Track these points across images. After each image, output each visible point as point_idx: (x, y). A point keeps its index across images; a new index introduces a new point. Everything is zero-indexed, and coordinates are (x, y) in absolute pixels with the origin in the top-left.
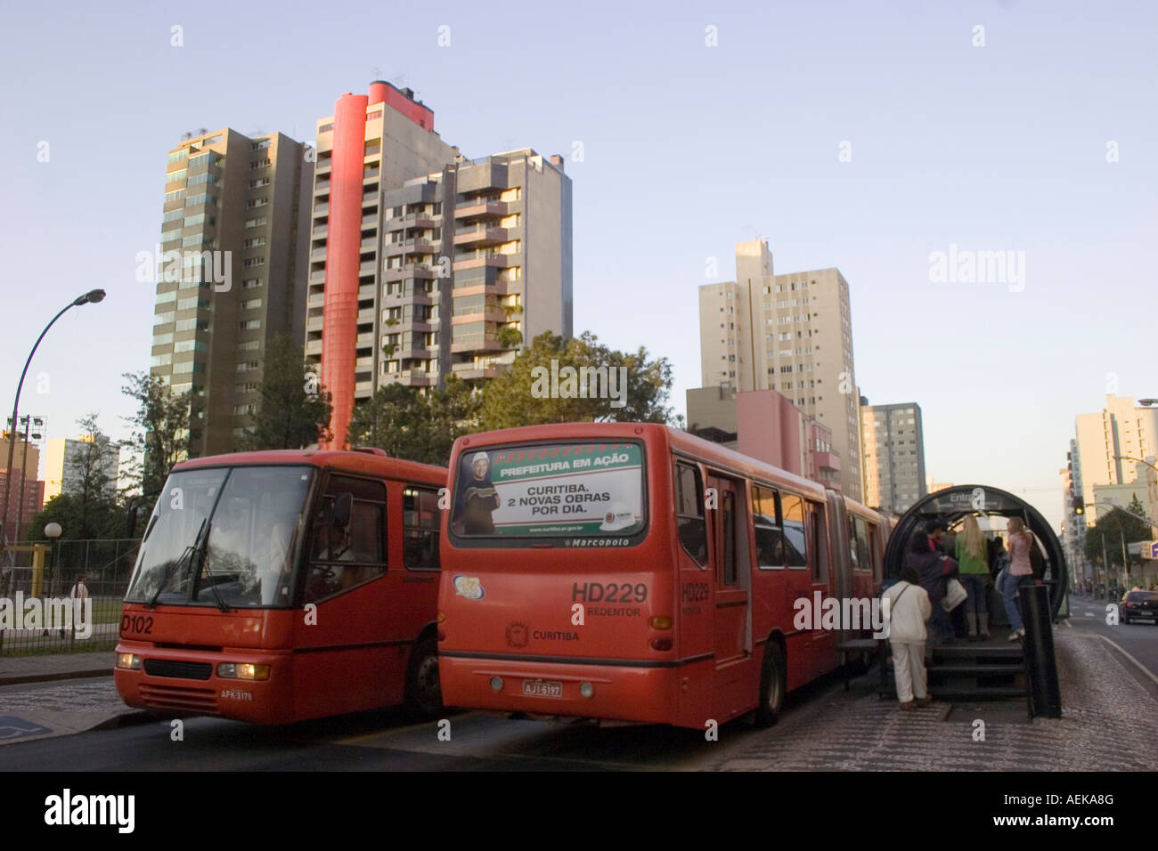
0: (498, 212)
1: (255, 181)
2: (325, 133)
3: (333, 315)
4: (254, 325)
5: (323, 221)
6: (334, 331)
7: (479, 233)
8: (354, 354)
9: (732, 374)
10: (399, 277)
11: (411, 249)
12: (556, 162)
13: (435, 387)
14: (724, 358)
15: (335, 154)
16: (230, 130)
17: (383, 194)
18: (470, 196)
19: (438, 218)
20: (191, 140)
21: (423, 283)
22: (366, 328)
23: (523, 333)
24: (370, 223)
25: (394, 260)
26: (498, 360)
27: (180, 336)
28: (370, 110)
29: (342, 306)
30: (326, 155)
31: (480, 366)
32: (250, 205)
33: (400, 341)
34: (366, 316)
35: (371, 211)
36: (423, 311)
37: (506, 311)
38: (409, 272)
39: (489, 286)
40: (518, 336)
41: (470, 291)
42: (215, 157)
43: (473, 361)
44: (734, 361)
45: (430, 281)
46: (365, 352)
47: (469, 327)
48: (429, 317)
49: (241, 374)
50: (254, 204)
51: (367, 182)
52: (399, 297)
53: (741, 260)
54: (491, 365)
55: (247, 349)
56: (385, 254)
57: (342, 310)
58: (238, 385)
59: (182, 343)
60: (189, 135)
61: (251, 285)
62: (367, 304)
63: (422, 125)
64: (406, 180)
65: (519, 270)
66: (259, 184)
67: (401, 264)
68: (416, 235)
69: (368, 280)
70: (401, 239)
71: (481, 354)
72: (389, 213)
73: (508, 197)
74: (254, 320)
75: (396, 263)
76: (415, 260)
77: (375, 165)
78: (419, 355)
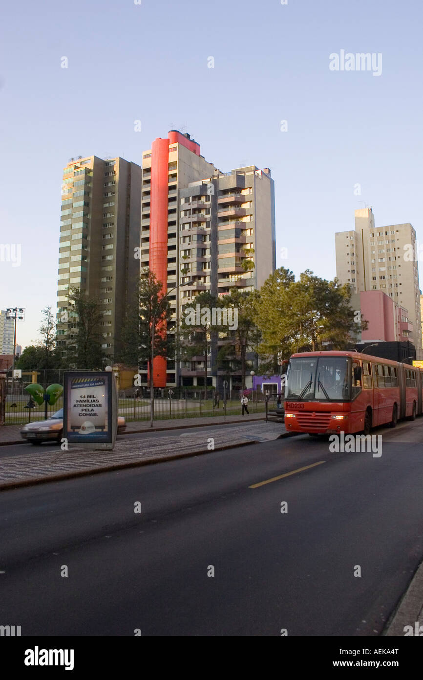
0: (240, 200)
1: (108, 183)
2: (147, 159)
3: (155, 254)
4: (109, 258)
5: (147, 205)
6: (155, 262)
7: (231, 211)
8: (166, 274)
9: (353, 280)
10: (189, 234)
11: (195, 219)
12: (266, 172)
13: (209, 290)
14: (349, 271)
15: (153, 170)
16: (95, 156)
17: (179, 191)
18: (225, 192)
19: (208, 204)
20: (74, 162)
21: (202, 237)
22: (172, 260)
23: (255, 263)
24: (172, 206)
25: (186, 225)
26: (242, 276)
27: (73, 264)
28: (171, 146)
29: (160, 249)
30: (148, 170)
31: (233, 279)
32: (105, 196)
33: (190, 267)
34: (172, 254)
35: (173, 199)
36: (202, 251)
37: (245, 252)
38: (194, 231)
39: (237, 239)
40: (252, 264)
41: (227, 241)
42: (88, 171)
43: (228, 277)
44: (354, 273)
45: (205, 236)
46: (172, 273)
47: (227, 260)
48: (205, 254)
49: (103, 283)
50: (108, 195)
51: (170, 184)
52: (189, 244)
53: (358, 220)
54: (238, 279)
55: (106, 270)
56: (181, 222)
57: (159, 251)
58: (103, 288)
59: (74, 268)
60: (73, 159)
61: (107, 237)
62: (172, 248)
63: (195, 152)
64: (189, 183)
65: (252, 230)
66: (110, 184)
67: (190, 227)
68: (197, 212)
69: (172, 236)
70: (190, 214)
71: (233, 273)
72: (183, 201)
73: (245, 192)
74: (110, 255)
75: (187, 226)
76: (197, 225)
77: (174, 176)
78: (201, 274)
